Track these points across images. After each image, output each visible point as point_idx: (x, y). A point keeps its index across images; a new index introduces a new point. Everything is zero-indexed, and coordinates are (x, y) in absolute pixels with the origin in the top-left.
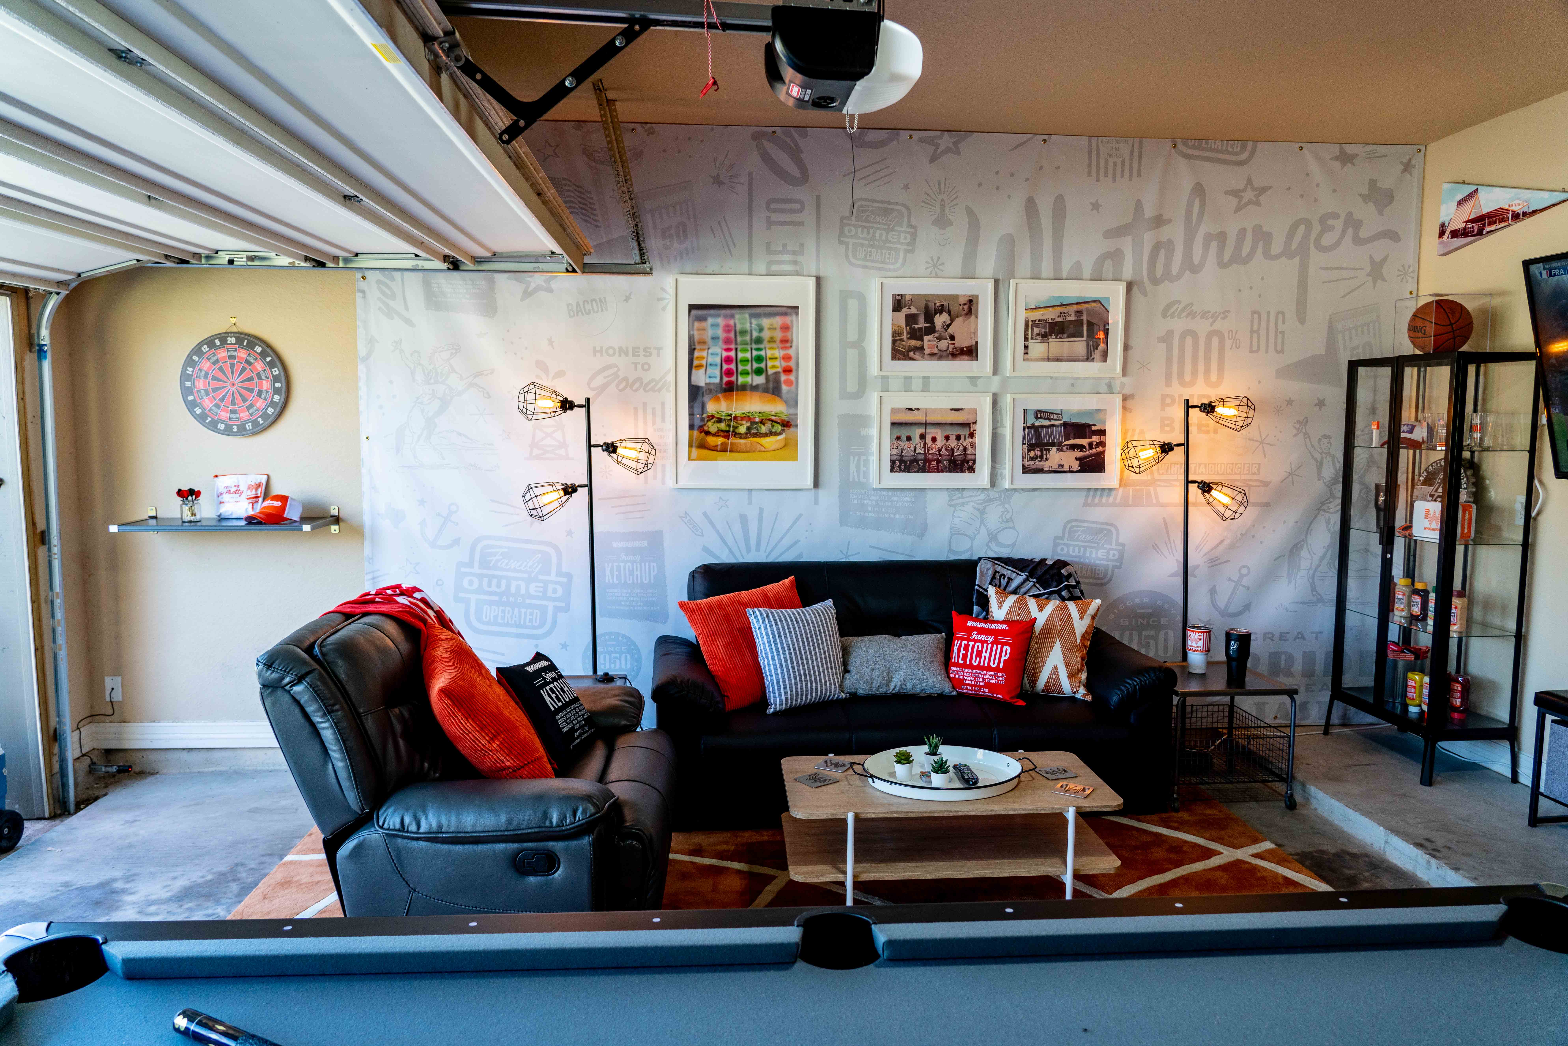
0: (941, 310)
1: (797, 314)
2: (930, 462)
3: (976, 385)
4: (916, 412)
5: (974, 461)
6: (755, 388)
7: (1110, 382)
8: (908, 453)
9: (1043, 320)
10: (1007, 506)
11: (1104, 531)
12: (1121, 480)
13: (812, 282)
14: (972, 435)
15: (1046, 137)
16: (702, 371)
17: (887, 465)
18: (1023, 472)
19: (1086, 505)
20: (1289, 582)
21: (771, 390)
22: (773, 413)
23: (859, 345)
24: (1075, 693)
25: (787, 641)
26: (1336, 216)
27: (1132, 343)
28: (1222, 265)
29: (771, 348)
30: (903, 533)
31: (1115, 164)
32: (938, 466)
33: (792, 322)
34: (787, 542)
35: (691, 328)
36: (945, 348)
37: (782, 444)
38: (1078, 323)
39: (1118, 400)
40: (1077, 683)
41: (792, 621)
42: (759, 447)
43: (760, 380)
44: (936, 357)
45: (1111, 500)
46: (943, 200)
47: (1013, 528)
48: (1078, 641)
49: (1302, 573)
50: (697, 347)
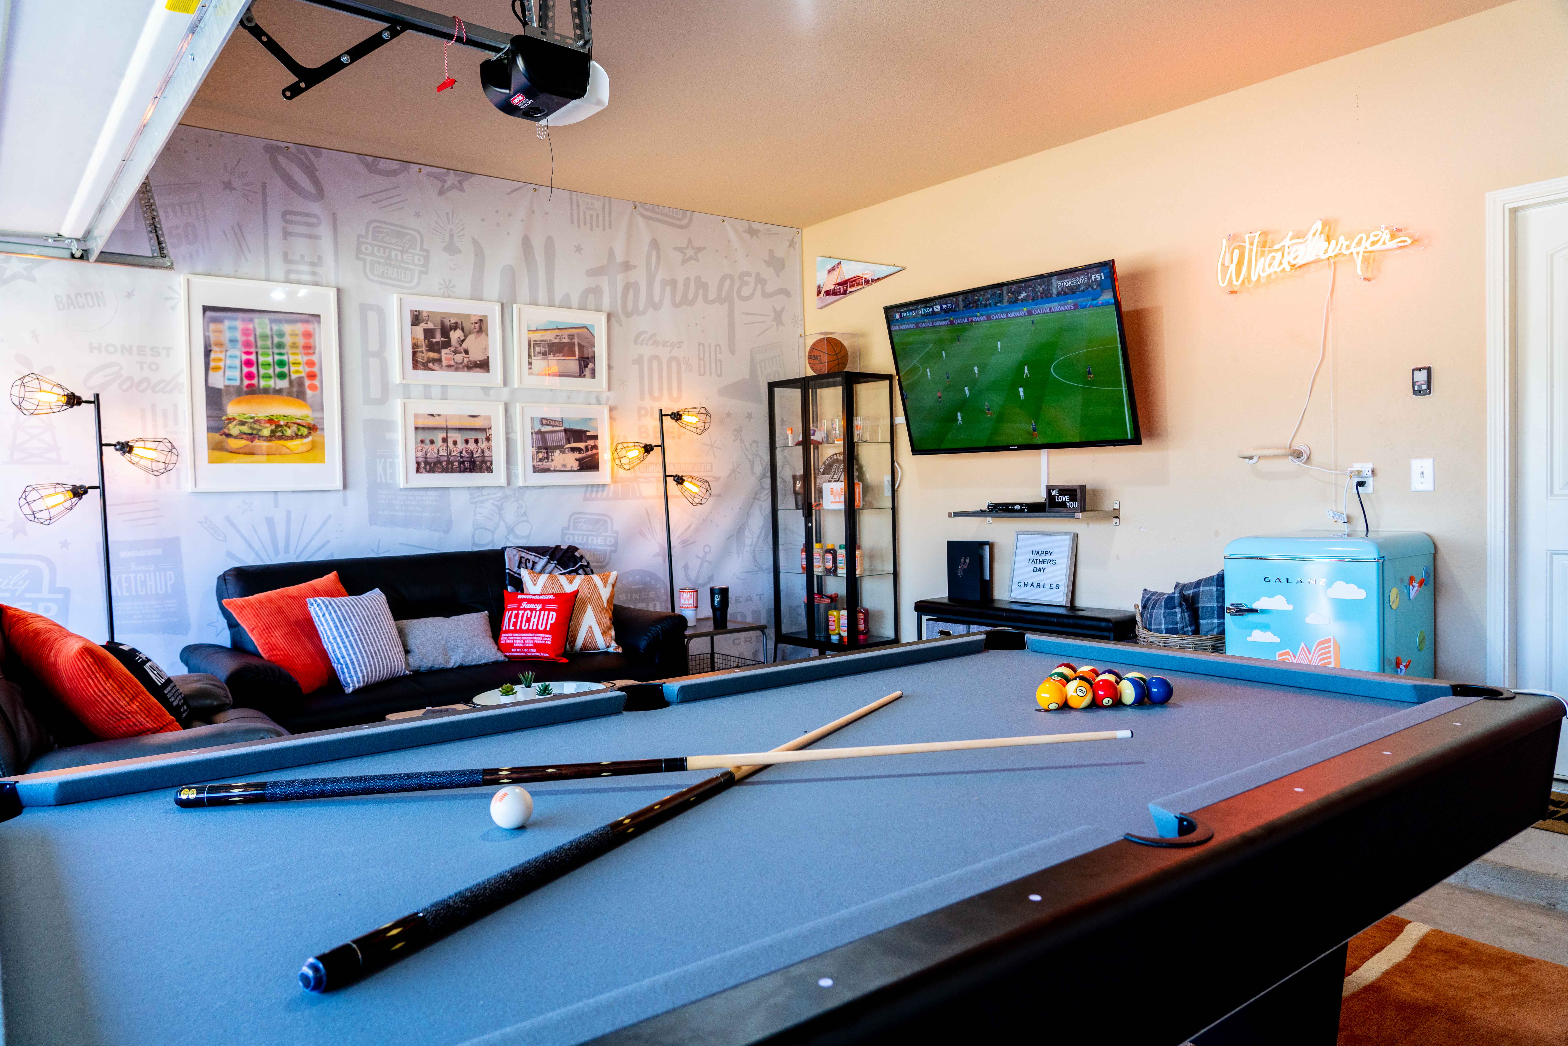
0: (455, 327)
1: (319, 322)
2: (452, 463)
3: (488, 395)
4: (437, 418)
5: (491, 462)
6: (279, 392)
7: (598, 396)
8: (432, 455)
9: (543, 341)
10: (521, 502)
11: (602, 521)
12: (612, 477)
13: (332, 294)
14: (488, 439)
15: (536, 187)
16: (221, 372)
17: (414, 466)
18: (534, 472)
19: (585, 499)
20: (739, 556)
21: (295, 394)
22: (298, 417)
23: (381, 354)
24: (608, 647)
25: (353, 624)
26: (749, 275)
27: (614, 363)
28: (675, 305)
29: (294, 354)
30: (430, 530)
31: (591, 216)
32: (460, 467)
33: (314, 329)
34: (315, 544)
35: (206, 329)
36: (461, 361)
37: (309, 447)
38: (571, 345)
39: (606, 411)
40: (609, 638)
41: (353, 606)
42: (285, 450)
43: (283, 384)
44: (453, 368)
45: (605, 494)
46: (451, 230)
47: (527, 521)
48: (605, 605)
49: (747, 549)
50: (214, 348)
